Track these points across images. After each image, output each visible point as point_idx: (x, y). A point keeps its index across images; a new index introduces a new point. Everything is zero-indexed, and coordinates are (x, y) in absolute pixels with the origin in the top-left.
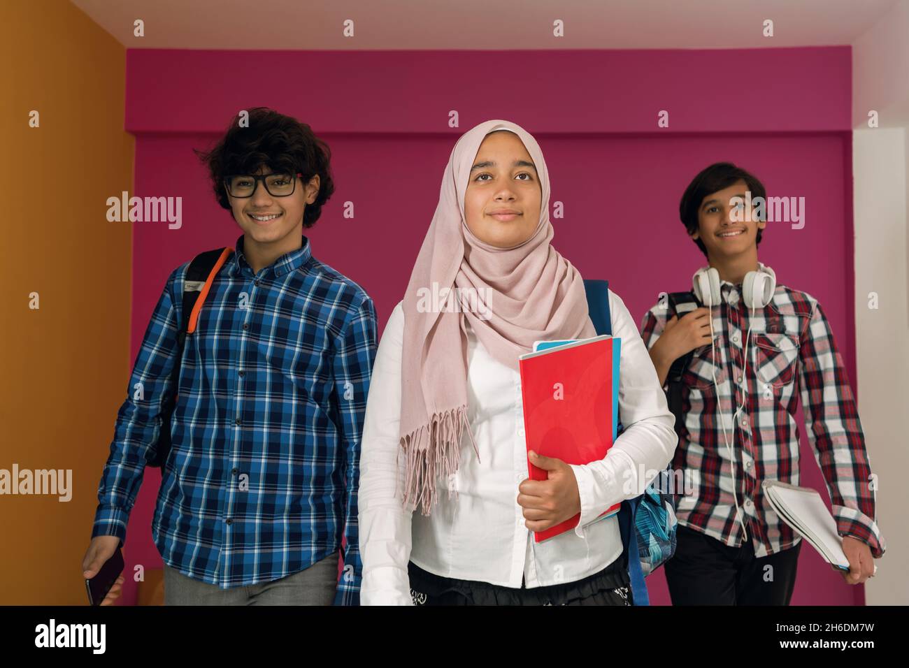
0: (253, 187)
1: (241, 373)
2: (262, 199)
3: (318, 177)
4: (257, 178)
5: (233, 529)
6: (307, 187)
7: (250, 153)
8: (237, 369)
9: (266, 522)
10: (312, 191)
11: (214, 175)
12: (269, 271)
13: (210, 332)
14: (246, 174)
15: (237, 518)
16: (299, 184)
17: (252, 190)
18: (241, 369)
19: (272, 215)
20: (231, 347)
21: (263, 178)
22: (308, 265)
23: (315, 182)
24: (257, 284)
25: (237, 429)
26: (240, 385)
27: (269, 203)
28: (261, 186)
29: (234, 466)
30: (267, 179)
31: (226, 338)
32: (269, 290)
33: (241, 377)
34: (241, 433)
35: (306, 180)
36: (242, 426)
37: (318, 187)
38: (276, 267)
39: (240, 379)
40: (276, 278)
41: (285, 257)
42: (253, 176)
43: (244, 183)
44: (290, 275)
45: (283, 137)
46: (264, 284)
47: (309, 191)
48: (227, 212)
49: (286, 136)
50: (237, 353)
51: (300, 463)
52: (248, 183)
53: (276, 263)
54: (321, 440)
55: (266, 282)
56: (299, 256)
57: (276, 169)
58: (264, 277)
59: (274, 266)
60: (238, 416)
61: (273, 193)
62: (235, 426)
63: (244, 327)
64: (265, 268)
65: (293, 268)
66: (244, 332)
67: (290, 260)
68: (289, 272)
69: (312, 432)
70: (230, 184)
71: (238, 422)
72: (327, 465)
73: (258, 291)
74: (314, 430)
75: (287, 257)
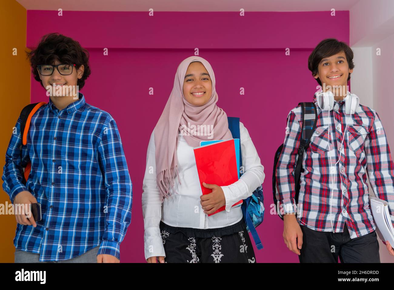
0: (52, 70)
1: (54, 161)
2: (57, 76)
3: (84, 66)
4: (54, 66)
5: (49, 233)
6: (78, 71)
7: (50, 55)
8: (52, 159)
9: (65, 230)
10: (81, 73)
11: (32, 65)
12: (64, 111)
13: (39, 141)
14: (48, 64)
15: (51, 228)
16: (74, 69)
17: (52, 72)
18: (53, 159)
19: (62, 84)
20: (49, 148)
21: (57, 66)
22: (83, 107)
23: (82, 68)
24: (59, 117)
25: (53, 187)
26: (53, 166)
27: (60, 78)
28: (56, 70)
29: (51, 204)
30: (59, 67)
31: (47, 144)
32: (65, 120)
33: (54, 162)
34: (55, 189)
35: (77, 67)
36: (55, 186)
37: (83, 71)
38: (68, 109)
39: (53, 164)
40: (68, 114)
41: (72, 104)
42: (52, 65)
43: (48, 69)
44: (75, 112)
45: (67, 47)
46: (63, 118)
47: (79, 73)
48: (39, 83)
49: (68, 46)
50: (51, 151)
51: (83, 203)
52: (50, 69)
53: (68, 107)
54: (93, 191)
55: (63, 116)
56: (79, 103)
57: (63, 62)
58: (63, 114)
59: (66, 109)
60: (53, 181)
61: (62, 74)
62: (51, 186)
63: (54, 139)
64: (62, 110)
65: (76, 109)
66: (55, 141)
67: (75, 106)
68: (74, 111)
69: (89, 188)
70: (40, 69)
71: (53, 184)
72: (96, 203)
73: (60, 121)
74: (90, 187)
75: (73, 104)
